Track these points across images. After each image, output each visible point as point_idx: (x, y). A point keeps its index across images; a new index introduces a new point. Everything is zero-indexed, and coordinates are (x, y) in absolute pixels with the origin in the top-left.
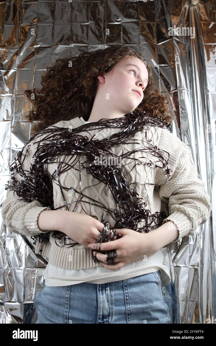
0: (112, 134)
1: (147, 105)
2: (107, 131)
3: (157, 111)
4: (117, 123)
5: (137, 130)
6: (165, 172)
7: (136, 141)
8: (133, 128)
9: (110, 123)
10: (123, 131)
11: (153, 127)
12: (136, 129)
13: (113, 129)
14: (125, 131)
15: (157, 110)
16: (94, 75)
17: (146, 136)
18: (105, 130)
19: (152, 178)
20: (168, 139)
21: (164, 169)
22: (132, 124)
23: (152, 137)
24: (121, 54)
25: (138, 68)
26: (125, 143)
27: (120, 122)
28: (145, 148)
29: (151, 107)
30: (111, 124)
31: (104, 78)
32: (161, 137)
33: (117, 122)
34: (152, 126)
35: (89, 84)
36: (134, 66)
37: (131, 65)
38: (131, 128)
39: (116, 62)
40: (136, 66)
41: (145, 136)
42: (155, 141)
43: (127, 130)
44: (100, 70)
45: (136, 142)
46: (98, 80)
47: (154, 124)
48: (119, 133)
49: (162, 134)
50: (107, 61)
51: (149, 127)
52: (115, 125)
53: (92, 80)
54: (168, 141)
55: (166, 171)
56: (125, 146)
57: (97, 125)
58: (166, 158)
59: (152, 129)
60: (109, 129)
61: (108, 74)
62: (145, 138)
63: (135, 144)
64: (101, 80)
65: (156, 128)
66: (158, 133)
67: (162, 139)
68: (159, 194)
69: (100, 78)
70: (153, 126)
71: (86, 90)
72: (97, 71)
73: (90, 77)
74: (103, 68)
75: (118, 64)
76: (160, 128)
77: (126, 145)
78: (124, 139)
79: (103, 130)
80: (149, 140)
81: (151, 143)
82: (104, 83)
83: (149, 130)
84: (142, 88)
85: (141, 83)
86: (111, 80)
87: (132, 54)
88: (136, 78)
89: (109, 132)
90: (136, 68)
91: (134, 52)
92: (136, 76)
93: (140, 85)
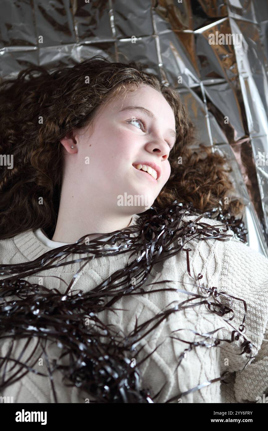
0: (113, 270)
1: (183, 183)
2: (100, 263)
3: (209, 195)
4: (119, 242)
5: (166, 255)
6: (241, 349)
7: (167, 283)
8: (158, 250)
9: (103, 244)
10: (136, 261)
11: (202, 242)
12: (165, 250)
13: (112, 258)
14: (139, 259)
15: (207, 194)
16: (52, 139)
17: (189, 270)
18: (95, 262)
19: (213, 367)
20: (240, 263)
21: (237, 343)
22: (154, 240)
23: (203, 267)
24: (106, 84)
25: (148, 112)
26: (143, 293)
27: (127, 238)
28: (190, 298)
29: (194, 188)
30: (108, 247)
31: (75, 142)
32: (224, 261)
33: (120, 239)
34: (199, 239)
35: (42, 158)
36: (138, 110)
37: (130, 108)
38: (153, 249)
39: (97, 105)
40: (141, 108)
41: (186, 269)
42: (210, 275)
43: (145, 255)
44: (63, 126)
45: (167, 288)
46: (62, 146)
47: (204, 234)
48: (128, 267)
49: (225, 255)
50: (77, 106)
51: (194, 242)
52: (116, 247)
53: (48, 151)
54: (240, 268)
55: (242, 345)
56: (146, 299)
57: (74, 252)
58: (240, 312)
59: (201, 246)
60: (103, 260)
61: (82, 132)
62: (187, 273)
63: (166, 292)
64: (67, 148)
65: (210, 242)
66: (217, 255)
67: (227, 267)
68: (234, 393)
69: (66, 144)
70: (203, 239)
71: (38, 173)
72: (57, 129)
73: (44, 144)
74: (69, 122)
75: (102, 108)
76: (218, 242)
77: (147, 295)
78: (141, 278)
79: (90, 262)
80: (197, 275)
81: (202, 281)
82: (76, 152)
83: (194, 250)
84: (162, 157)
85: (156, 147)
86: (90, 145)
87: (132, 78)
88: (145, 135)
89: (106, 267)
90: (144, 113)
91: (135, 73)
92: (146, 130)
93: (156, 150)
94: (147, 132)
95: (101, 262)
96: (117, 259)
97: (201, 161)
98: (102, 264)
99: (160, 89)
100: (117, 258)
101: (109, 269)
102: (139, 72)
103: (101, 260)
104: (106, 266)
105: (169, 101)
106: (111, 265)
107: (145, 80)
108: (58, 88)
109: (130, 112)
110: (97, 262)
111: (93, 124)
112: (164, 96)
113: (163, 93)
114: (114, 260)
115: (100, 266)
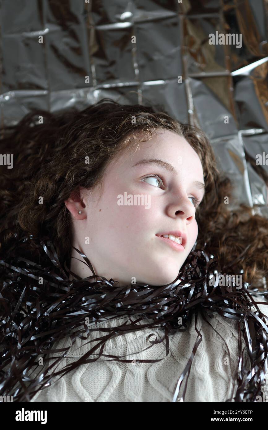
0: (130, 353)
2: (115, 344)
13: (130, 337)
18: (109, 342)
25: (165, 165)
31: (83, 206)
36: (154, 164)
37: (145, 162)
40: (158, 162)
60: (119, 339)
64: (73, 214)
69: (71, 207)
82: (85, 217)
84: (186, 219)
85: (179, 209)
86: (100, 210)
87: (146, 124)
88: (164, 194)
89: (122, 350)
90: (162, 167)
91: (150, 118)
92: (166, 187)
93: (179, 213)
94: (167, 189)
95: (117, 342)
96: (136, 339)
97: (242, 224)
98: (118, 345)
99: (182, 133)
100: (135, 337)
101: (126, 352)
102: (154, 116)
103: (116, 340)
104: (122, 348)
105: (194, 146)
106: (128, 347)
107: (162, 125)
108: (62, 137)
109: (145, 166)
110: (112, 341)
111: (103, 185)
112: (188, 141)
113: (186, 137)
114: (132, 339)
115: (116, 347)
